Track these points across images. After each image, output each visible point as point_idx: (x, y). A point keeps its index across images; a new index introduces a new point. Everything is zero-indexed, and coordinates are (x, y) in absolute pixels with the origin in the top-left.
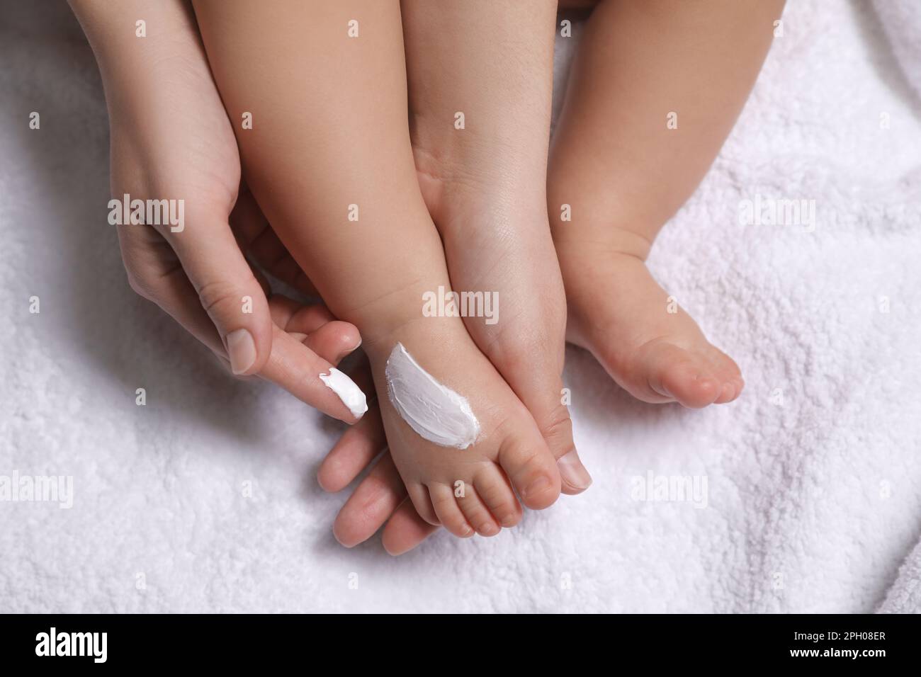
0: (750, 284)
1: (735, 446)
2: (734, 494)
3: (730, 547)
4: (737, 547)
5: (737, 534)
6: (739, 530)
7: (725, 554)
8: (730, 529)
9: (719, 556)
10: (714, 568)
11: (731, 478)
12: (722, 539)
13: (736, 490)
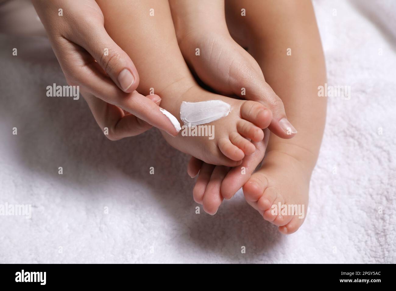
0: (358, 130)
1: (360, 196)
2: (365, 215)
3: (368, 238)
4: (371, 237)
5: (370, 232)
6: (371, 230)
7: (366, 242)
8: (366, 230)
9: (363, 243)
10: (362, 249)
11: (361, 210)
12: (363, 236)
13: (365, 214)
